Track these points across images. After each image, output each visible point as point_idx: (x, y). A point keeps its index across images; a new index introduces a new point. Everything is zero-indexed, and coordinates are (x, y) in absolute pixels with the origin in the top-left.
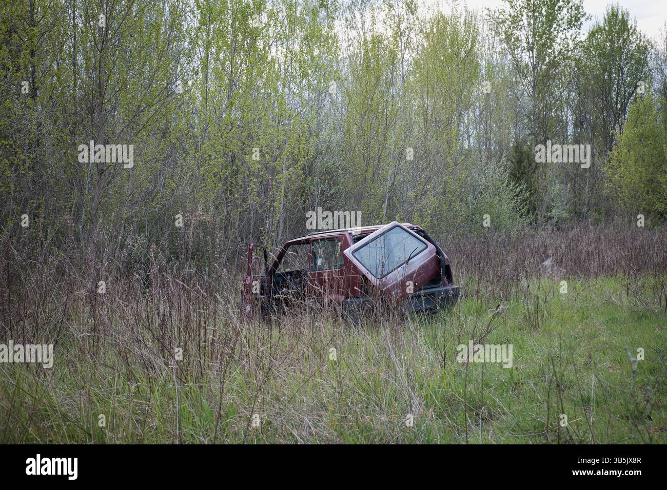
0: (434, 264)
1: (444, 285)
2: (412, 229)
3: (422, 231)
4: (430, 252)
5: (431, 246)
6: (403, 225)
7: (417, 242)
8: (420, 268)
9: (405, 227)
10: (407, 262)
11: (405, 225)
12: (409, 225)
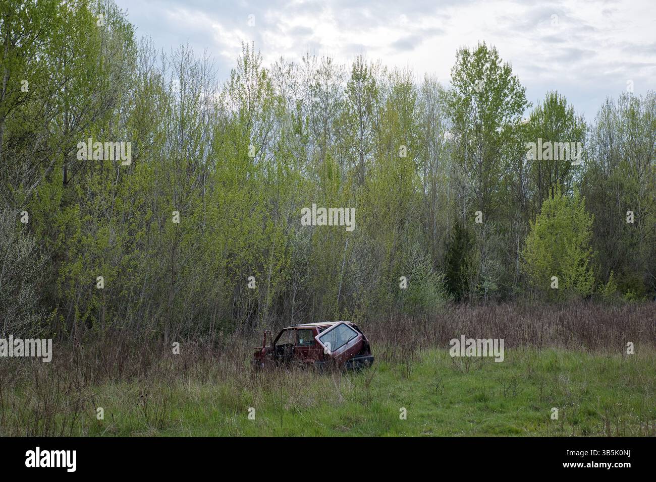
0: (361, 344)
1: (367, 355)
2: (350, 324)
3: (356, 326)
4: (360, 338)
5: (360, 335)
6: (345, 322)
7: (352, 332)
8: (354, 346)
9: (346, 324)
10: (347, 343)
11: (346, 323)
12: (349, 322)
